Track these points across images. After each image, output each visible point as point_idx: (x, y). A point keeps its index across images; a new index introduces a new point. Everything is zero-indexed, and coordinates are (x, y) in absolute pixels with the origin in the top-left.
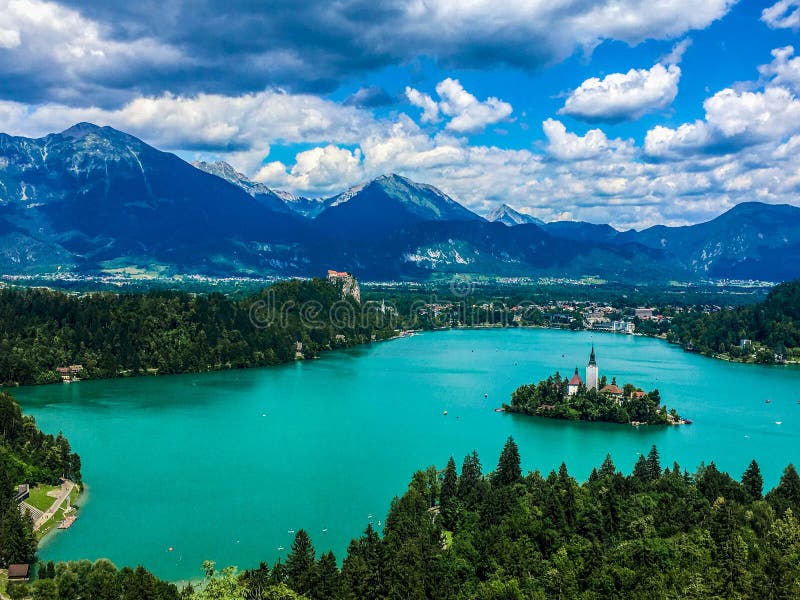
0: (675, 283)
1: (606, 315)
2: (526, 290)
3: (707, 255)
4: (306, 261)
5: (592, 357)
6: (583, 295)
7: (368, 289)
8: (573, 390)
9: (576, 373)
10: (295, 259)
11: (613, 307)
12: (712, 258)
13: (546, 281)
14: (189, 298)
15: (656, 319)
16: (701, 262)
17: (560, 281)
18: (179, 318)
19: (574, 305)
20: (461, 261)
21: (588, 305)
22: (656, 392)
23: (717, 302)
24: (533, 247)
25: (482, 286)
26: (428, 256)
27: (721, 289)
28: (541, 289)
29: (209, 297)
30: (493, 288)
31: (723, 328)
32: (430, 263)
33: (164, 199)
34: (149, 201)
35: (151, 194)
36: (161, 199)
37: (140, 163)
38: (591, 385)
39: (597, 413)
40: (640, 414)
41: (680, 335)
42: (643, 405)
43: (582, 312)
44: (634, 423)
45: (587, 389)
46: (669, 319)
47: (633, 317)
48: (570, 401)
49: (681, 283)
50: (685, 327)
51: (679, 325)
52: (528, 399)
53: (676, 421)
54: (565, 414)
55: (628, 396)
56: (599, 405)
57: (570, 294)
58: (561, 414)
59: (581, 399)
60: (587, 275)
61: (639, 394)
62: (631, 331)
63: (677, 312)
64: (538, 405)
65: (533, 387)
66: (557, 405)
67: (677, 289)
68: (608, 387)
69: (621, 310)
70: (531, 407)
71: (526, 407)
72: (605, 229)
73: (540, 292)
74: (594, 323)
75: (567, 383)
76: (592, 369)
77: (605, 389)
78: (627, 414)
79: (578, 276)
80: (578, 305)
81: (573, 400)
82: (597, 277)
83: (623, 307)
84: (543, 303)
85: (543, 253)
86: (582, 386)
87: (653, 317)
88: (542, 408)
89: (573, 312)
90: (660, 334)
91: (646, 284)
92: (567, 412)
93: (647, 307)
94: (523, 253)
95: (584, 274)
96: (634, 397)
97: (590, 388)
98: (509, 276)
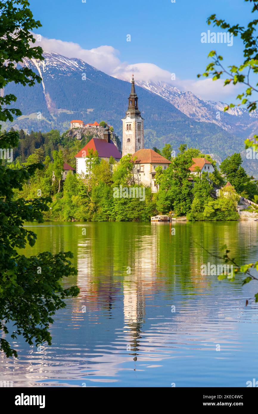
33: (65, 111)
34: (46, 113)
35: (49, 106)
36: (60, 111)
37: (39, 69)
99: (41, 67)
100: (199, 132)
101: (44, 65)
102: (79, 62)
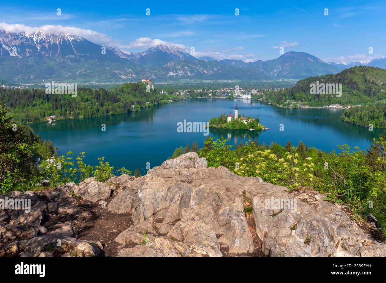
0: (265, 81)
1: (242, 93)
2: (213, 85)
3: (276, 70)
4: (134, 76)
5: (236, 107)
7: (157, 86)
8: (229, 119)
9: (231, 112)
10: (130, 75)
11: (244, 90)
12: (278, 72)
13: (220, 81)
14: (92, 91)
15: (258, 94)
16: (274, 72)
17: (225, 81)
18: (90, 97)
19: (230, 90)
20: (190, 74)
22: (258, 119)
23: (279, 87)
24: (216, 69)
25: (198, 84)
26: (178, 73)
27: (281, 82)
28: (219, 84)
29: (99, 90)
30: (202, 84)
31: (281, 96)
32: (179, 76)
33: (80, 54)
34: (75, 55)
35: (75, 52)
36: (79, 54)
37: (70, 41)
38: (236, 117)
39: (238, 126)
40: (252, 126)
41: (266, 99)
42: (254, 123)
43: (233, 92)
44: (250, 129)
45: (234, 118)
46: (263, 93)
47: (250, 93)
48: (229, 123)
49: (267, 81)
50: (268, 96)
51: (266, 95)
52: (214, 123)
53: (265, 128)
54: (227, 127)
55: (249, 120)
56: (238, 124)
57: (229, 86)
58: (226, 127)
59: (233, 122)
60: (235, 79)
61: (252, 119)
62: (250, 98)
63: (265, 91)
64: (218, 125)
65: (216, 118)
66: (224, 124)
67: (266, 83)
68: (242, 117)
69: (246, 91)
70: (215, 125)
71: (214, 125)
72: (241, 62)
73: (218, 85)
74: (237, 96)
75: (228, 116)
76: (236, 112)
77: (240, 118)
78: (248, 126)
79: (231, 79)
80: (231, 89)
81: (230, 123)
82: (238, 79)
83: (247, 90)
84: (219, 89)
85: (219, 71)
86: (233, 117)
87: (257, 93)
88: (219, 125)
89: (230, 92)
90: (260, 99)
91: (255, 81)
92: (228, 126)
93: (255, 90)
94: (212, 71)
95: (234, 78)
96: (251, 121)
97: (235, 118)
98: (207, 80)
99: (71, 40)
100: (123, 61)
101: (72, 39)
102: (83, 38)
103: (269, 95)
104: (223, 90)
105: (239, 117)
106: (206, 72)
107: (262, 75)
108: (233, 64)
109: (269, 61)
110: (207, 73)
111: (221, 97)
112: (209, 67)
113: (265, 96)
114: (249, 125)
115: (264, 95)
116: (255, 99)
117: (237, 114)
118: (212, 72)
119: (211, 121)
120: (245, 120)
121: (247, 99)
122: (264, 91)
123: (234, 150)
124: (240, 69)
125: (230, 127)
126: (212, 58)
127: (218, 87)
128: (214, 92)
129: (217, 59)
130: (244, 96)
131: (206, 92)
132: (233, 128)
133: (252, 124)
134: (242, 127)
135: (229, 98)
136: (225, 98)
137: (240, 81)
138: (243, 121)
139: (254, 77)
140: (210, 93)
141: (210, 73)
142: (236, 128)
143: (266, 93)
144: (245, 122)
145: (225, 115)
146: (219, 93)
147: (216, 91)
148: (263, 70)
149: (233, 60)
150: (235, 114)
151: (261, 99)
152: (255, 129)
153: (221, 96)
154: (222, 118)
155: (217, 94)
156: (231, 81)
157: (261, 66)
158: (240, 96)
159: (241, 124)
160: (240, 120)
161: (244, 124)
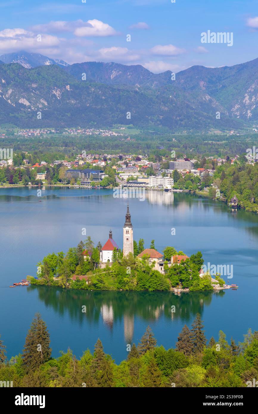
0: (218, 132)
1: (143, 169)
2: (49, 144)
3: (250, 99)
5: (128, 218)
6: (117, 146)
8: (107, 256)
9: (111, 236)
11: (149, 160)
13: (73, 133)
15: (196, 173)
17: (89, 132)
19: (105, 160)
21: (121, 158)
22: (199, 255)
24: (57, 93)
38: (128, 250)
39: (135, 281)
40: (181, 280)
41: (224, 189)
42: (186, 269)
43: (114, 167)
44: (176, 290)
45: (122, 255)
46: (211, 173)
47: (171, 171)
48: (104, 270)
49: (223, 131)
50: (228, 181)
51: (222, 179)
52: (57, 269)
53: (221, 285)
54: (99, 285)
55: (169, 260)
56: (137, 273)
57: (100, 147)
58: (95, 285)
59: (118, 265)
60: (119, 125)
61: (180, 258)
62: (169, 187)
63: (219, 164)
64: (68, 276)
65: (61, 256)
66: (89, 275)
67: (220, 138)
68: (147, 251)
69: (158, 163)
70: (60, 278)
71: (54, 278)
72: (138, 70)
73: (66, 146)
74: (128, 180)
75: (100, 248)
76: (127, 232)
77: (143, 254)
78: (168, 281)
79: (109, 125)
80: (110, 159)
81: (107, 269)
82: (131, 125)
83: (160, 160)
84: (69, 157)
85: (69, 99)
86: (118, 251)
87: (193, 171)
88: (73, 278)
89: (105, 167)
90: (201, 189)
91: (185, 133)
92: (101, 282)
93: (186, 160)
94: (47, 101)
95: (115, 123)
96: (176, 261)
97: (126, 253)
98: (30, 128)
103: (231, 178)
104: (81, 162)
105: (138, 249)
106: (27, 103)
107: (205, 114)
108: (112, 77)
109: (226, 68)
110: (29, 107)
111: (76, 186)
112: (34, 86)
113: (218, 179)
114: (169, 277)
115: (215, 176)
116: (187, 191)
117: (131, 240)
118: (46, 104)
119: (46, 263)
120: (156, 260)
121: (162, 190)
122: (214, 163)
123: (124, 362)
124: (136, 92)
125: (110, 284)
126: (45, 58)
127: (65, 151)
128: (53, 169)
129: (62, 62)
130: (152, 182)
131: (28, 169)
132: (119, 286)
133: (181, 272)
134: (148, 284)
135: (104, 188)
136: (90, 187)
137: (136, 132)
138: (151, 264)
139: (181, 120)
140: (39, 171)
141: (40, 106)
142: (127, 288)
143: (219, 171)
144: (157, 268)
145: (91, 242)
146: (69, 170)
147: (60, 165)
148: (208, 97)
149: (113, 63)
150: (125, 240)
151: (206, 192)
152: (191, 288)
153: (76, 181)
154: (83, 255)
155: (62, 174)
156: (108, 134)
157: (202, 83)
158: (139, 180)
159: (144, 272)
160: (140, 259)
161: (155, 275)
